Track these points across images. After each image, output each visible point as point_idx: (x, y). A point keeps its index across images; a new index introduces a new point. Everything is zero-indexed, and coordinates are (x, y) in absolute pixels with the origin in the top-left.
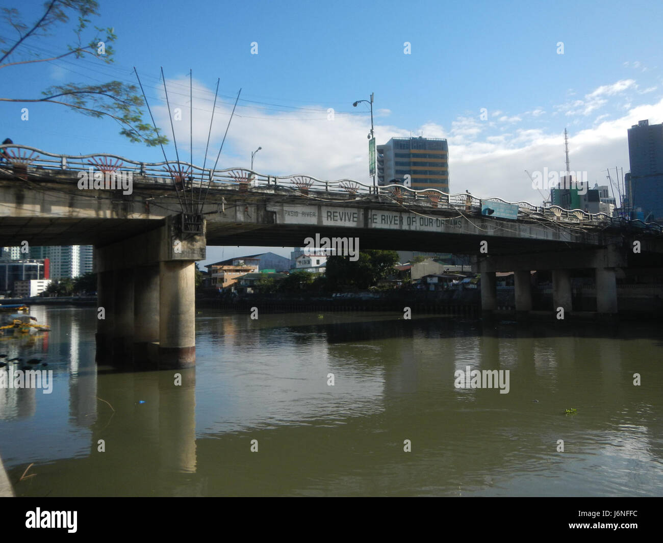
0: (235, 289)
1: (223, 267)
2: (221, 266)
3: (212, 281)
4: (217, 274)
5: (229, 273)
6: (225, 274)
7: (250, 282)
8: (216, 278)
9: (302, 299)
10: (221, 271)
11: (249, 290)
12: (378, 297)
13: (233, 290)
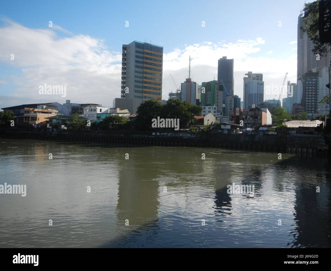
0: (50, 126)
1: (34, 109)
2: (33, 109)
3: (24, 119)
4: (30, 114)
5: (41, 114)
6: (38, 114)
7: (62, 121)
8: (29, 117)
9: (122, 135)
10: (32, 112)
11: (63, 126)
12: (194, 137)
13: (48, 126)
